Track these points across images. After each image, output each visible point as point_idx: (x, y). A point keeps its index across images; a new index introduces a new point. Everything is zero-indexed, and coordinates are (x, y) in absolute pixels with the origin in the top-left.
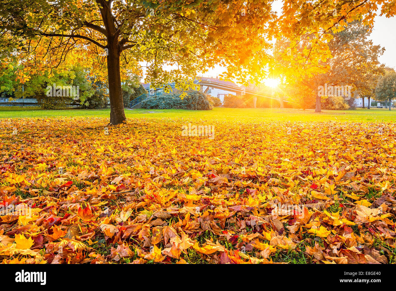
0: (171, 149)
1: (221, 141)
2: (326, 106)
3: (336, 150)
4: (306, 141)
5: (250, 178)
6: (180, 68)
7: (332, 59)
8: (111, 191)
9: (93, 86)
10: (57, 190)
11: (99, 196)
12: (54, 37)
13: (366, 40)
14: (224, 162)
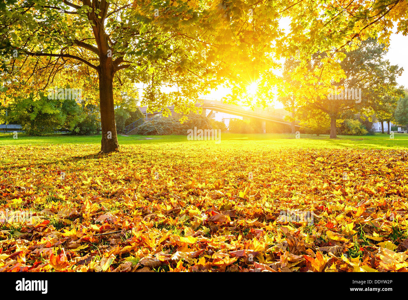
0: (167, 181)
1: (225, 171)
2: (342, 131)
3: (354, 181)
4: (320, 171)
5: (256, 215)
6: (180, 90)
7: (346, 80)
8: (93, 232)
9: (84, 110)
10: (30, 231)
11: (79, 238)
12: (42, 57)
13: (382, 60)
14: (226, 196)
